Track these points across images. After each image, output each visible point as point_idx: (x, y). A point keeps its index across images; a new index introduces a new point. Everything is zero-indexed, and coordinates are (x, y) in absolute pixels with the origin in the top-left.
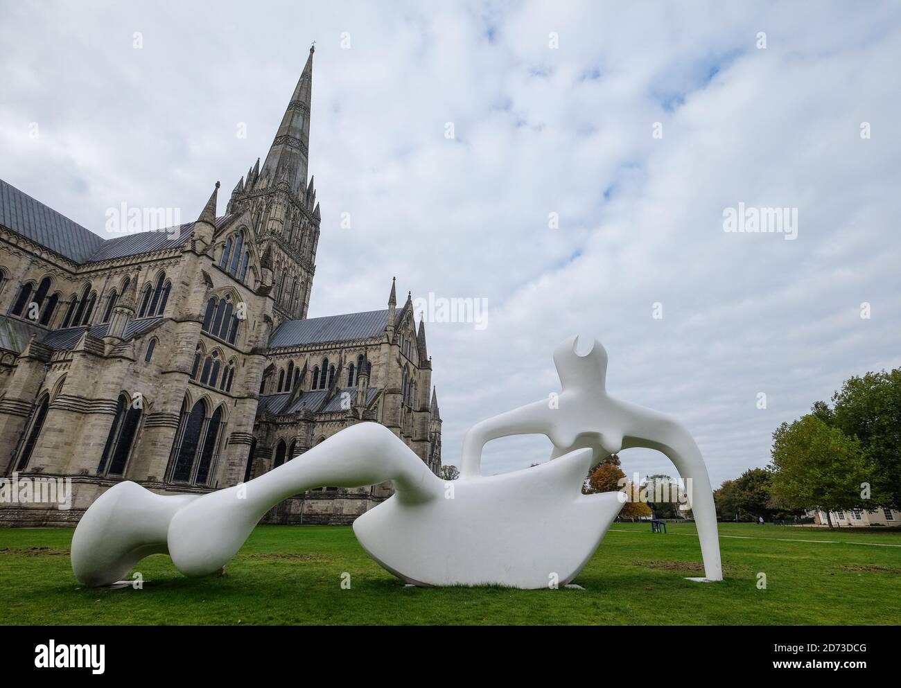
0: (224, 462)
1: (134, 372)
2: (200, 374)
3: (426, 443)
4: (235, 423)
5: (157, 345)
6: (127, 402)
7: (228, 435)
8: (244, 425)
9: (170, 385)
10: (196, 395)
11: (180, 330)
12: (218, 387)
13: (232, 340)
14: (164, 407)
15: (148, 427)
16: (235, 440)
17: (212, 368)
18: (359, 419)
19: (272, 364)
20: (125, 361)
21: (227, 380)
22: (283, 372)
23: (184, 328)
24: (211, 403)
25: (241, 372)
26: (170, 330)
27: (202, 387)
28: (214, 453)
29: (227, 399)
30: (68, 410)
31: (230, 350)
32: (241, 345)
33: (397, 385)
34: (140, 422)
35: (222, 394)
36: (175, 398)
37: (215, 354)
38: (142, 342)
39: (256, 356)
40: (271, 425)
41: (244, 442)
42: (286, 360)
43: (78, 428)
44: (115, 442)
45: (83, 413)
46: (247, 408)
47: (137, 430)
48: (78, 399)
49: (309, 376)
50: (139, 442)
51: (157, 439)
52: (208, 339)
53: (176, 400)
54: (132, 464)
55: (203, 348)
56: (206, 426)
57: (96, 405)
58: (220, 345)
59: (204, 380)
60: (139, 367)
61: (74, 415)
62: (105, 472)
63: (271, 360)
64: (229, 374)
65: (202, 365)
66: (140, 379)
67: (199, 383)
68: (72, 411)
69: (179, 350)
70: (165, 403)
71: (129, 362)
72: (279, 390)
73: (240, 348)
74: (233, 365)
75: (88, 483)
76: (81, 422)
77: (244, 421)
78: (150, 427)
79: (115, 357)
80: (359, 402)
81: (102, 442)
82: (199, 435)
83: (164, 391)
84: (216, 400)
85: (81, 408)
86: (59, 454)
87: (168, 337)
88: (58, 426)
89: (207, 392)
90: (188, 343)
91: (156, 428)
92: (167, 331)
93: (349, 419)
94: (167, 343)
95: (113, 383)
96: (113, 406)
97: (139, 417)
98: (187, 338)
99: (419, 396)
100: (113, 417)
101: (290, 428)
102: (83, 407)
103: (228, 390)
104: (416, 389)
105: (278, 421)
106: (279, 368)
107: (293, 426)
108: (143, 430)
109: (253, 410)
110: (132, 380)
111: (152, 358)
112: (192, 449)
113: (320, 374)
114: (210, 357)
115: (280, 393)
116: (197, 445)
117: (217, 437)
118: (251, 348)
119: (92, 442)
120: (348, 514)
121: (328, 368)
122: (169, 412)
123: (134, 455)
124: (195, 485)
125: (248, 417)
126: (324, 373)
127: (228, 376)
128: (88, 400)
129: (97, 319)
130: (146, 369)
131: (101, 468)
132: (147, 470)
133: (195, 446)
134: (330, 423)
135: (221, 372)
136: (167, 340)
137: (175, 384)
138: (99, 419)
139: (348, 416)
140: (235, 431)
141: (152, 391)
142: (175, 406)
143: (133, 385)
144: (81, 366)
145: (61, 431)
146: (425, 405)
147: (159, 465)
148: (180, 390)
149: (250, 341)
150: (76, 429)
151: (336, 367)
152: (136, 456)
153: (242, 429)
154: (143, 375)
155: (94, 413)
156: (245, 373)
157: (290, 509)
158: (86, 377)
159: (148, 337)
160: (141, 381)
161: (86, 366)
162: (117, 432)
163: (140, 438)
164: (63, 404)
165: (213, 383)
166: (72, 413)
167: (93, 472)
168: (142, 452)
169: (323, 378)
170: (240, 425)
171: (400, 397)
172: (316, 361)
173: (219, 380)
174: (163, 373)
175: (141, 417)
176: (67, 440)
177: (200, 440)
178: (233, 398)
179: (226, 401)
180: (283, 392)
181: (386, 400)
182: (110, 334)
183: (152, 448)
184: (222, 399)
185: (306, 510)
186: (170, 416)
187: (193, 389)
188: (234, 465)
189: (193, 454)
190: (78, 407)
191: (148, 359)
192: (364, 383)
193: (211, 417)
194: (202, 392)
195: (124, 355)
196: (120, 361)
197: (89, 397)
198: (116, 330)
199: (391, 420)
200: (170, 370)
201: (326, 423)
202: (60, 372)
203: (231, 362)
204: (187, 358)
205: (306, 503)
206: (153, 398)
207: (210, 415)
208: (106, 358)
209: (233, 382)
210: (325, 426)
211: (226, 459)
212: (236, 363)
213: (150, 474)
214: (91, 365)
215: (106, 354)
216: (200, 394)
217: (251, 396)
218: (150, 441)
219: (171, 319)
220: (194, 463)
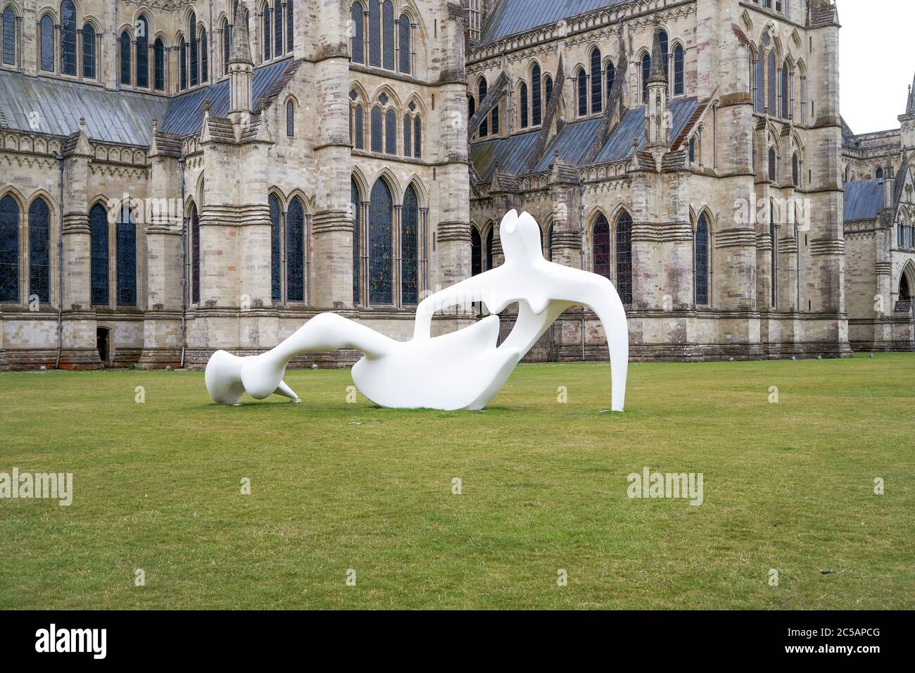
0: (437, 270)
1: (279, 156)
2: (368, 138)
3: (833, 195)
4: (440, 207)
5: (296, 109)
6: (281, 202)
7: (433, 228)
8: (453, 210)
9: (328, 167)
10: (370, 173)
11: (319, 76)
12: (400, 154)
13: (405, 66)
14: (329, 203)
15: (317, 233)
16: (445, 235)
17: (384, 123)
18: (656, 172)
19: (503, 73)
20: (261, 147)
21: (413, 137)
22: (524, 87)
23: (326, 71)
24: (395, 181)
25: (431, 119)
26: (308, 79)
27: (375, 158)
28: (419, 258)
29: (419, 170)
30: (219, 225)
31: (404, 85)
32: (423, 71)
33: (739, 85)
34: (305, 226)
35: (409, 162)
36: (339, 187)
37: (383, 98)
38: (276, 109)
39: (450, 87)
40: (511, 196)
41: (458, 237)
42: (525, 62)
43: (237, 246)
44: (283, 259)
45: (236, 226)
46: (453, 181)
47: (305, 239)
48: (225, 209)
49: (570, 89)
50: (312, 254)
51: (331, 249)
52: (366, 76)
53: (341, 190)
54: (312, 286)
55: (362, 94)
56: (397, 219)
57: (246, 214)
58: (388, 82)
59: (376, 146)
60: (282, 148)
61: (228, 230)
62: (283, 299)
63: (499, 66)
64: (412, 126)
65: (368, 122)
66: (288, 165)
67: (370, 152)
68: (224, 225)
69: (326, 110)
70: (328, 195)
71: (267, 147)
72: (524, 124)
73: (421, 76)
74: (417, 110)
75: (266, 316)
76: (237, 238)
77: (453, 202)
78: (319, 232)
79: (248, 141)
80: (653, 138)
81: (266, 264)
82: (391, 233)
83: (324, 178)
84: (403, 175)
85: (231, 219)
86: (226, 281)
87: (308, 89)
88: (215, 248)
89: (386, 164)
90: (337, 96)
91: (326, 234)
92: (304, 81)
93: (634, 174)
94: (309, 100)
95: (256, 181)
96: (265, 212)
97: (302, 219)
98: (332, 88)
99: (812, 92)
100: (269, 228)
101: (542, 199)
102: (234, 217)
103: (418, 154)
104: (803, 78)
105: (523, 187)
106: (515, 80)
107: (547, 194)
108: (312, 238)
109: (463, 182)
110: (279, 169)
111: (296, 130)
112: (385, 256)
113: (589, 83)
114: (376, 107)
115: (526, 129)
116: (391, 248)
117: (419, 233)
118: (439, 72)
119: (256, 263)
120: (654, 342)
121: (602, 69)
122: (336, 208)
123: (310, 274)
124: (402, 309)
125: (456, 196)
126: (597, 80)
127: (413, 130)
128: (236, 208)
129: (216, 70)
130: (292, 149)
131: (276, 296)
132: (331, 294)
133: (389, 250)
134: (607, 184)
135: (400, 126)
136: (308, 96)
137: (334, 164)
138: (255, 233)
139: (632, 168)
140: (442, 220)
141: (308, 180)
142: (342, 199)
143: (282, 176)
144: (214, 162)
145: (220, 253)
146: (826, 110)
147: (342, 285)
148: (342, 173)
149: (435, 61)
150: (234, 248)
151: (616, 64)
152: (313, 275)
153: (452, 217)
154: (292, 159)
155: (246, 225)
156: (438, 120)
157: (560, 337)
158: (224, 176)
159: (282, 98)
160: (289, 168)
161: (221, 162)
162: (282, 245)
163: (311, 250)
164: (211, 218)
165: (391, 148)
166: (223, 227)
167: (268, 302)
168: (319, 269)
169: (596, 89)
170: (447, 211)
171: (747, 111)
172: (577, 57)
173: (400, 141)
174: (316, 149)
175: (305, 220)
176: (231, 264)
177: (394, 241)
178: (429, 166)
179: (419, 173)
180: (530, 126)
181: (720, 120)
182: (235, 108)
183: (328, 262)
184: (410, 171)
185: (588, 337)
186: (339, 215)
187: (363, 164)
188: (451, 275)
189: (389, 263)
190: (228, 219)
191: (290, 133)
192: (658, 99)
193: (401, 203)
194: (379, 166)
195: (257, 139)
196: (256, 147)
197: (236, 204)
198: (239, 99)
199: (731, 161)
200: (323, 143)
201: (601, 185)
202: (196, 171)
203: (412, 106)
204: (340, 120)
205: (587, 326)
206: (313, 189)
207: (399, 200)
208: (239, 145)
209: (422, 139)
210: (599, 190)
211: (438, 266)
212: (420, 105)
213: (335, 299)
214: (225, 159)
215: (237, 140)
216: (376, 170)
217: (455, 160)
218: (324, 253)
219: (305, 60)
220: (394, 276)
